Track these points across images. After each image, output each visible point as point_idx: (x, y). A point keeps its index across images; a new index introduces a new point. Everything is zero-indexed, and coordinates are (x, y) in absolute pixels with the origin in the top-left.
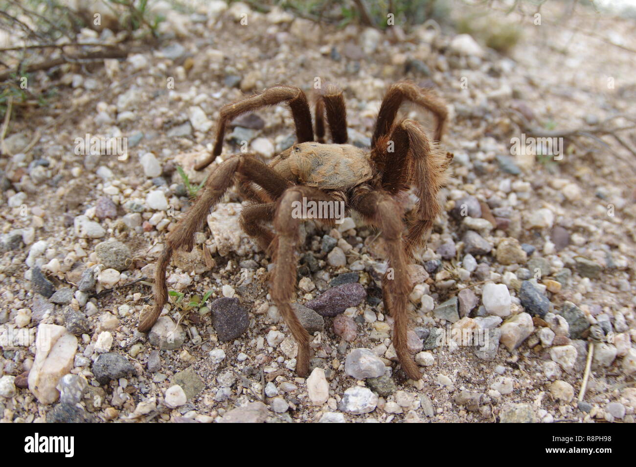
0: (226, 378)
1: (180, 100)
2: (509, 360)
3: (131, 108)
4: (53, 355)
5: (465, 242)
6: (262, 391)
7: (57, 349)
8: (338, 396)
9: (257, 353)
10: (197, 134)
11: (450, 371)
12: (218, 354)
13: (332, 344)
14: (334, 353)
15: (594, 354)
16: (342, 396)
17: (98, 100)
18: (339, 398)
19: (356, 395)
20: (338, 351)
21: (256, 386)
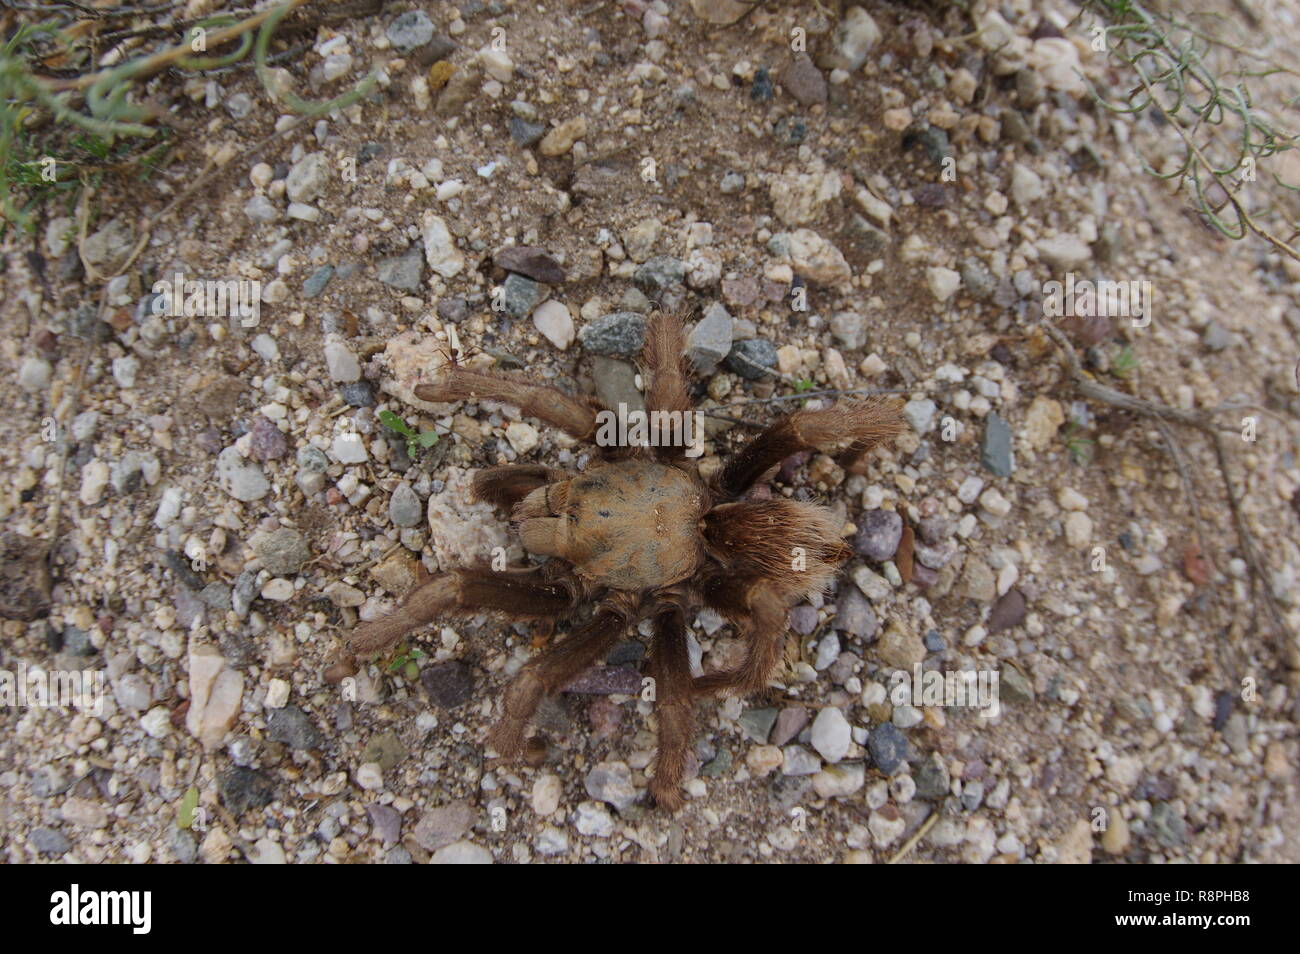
0: (433, 758)
1: (407, 187)
2: (813, 805)
3: (310, 198)
4: (214, 701)
5: (840, 608)
6: (478, 783)
7: (217, 692)
8: (569, 807)
9: (481, 724)
10: (434, 281)
11: (723, 809)
12: (427, 721)
13: (582, 732)
14: (581, 747)
15: (932, 828)
16: (574, 808)
17: (254, 157)
18: (570, 810)
19: (589, 818)
20: (588, 744)
21: (471, 774)
